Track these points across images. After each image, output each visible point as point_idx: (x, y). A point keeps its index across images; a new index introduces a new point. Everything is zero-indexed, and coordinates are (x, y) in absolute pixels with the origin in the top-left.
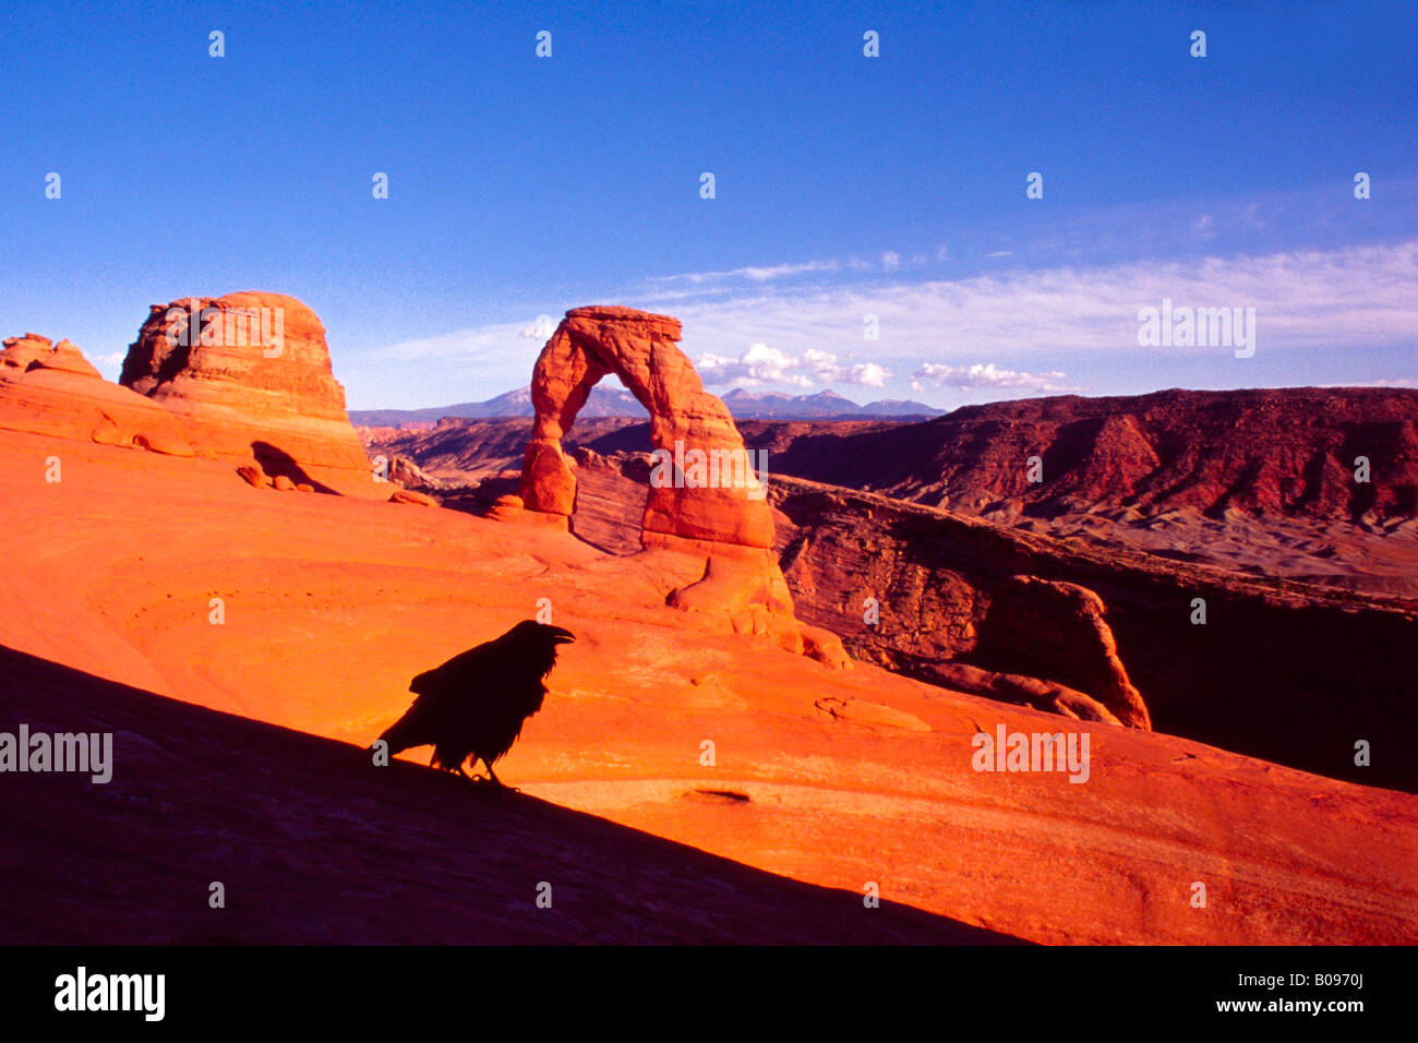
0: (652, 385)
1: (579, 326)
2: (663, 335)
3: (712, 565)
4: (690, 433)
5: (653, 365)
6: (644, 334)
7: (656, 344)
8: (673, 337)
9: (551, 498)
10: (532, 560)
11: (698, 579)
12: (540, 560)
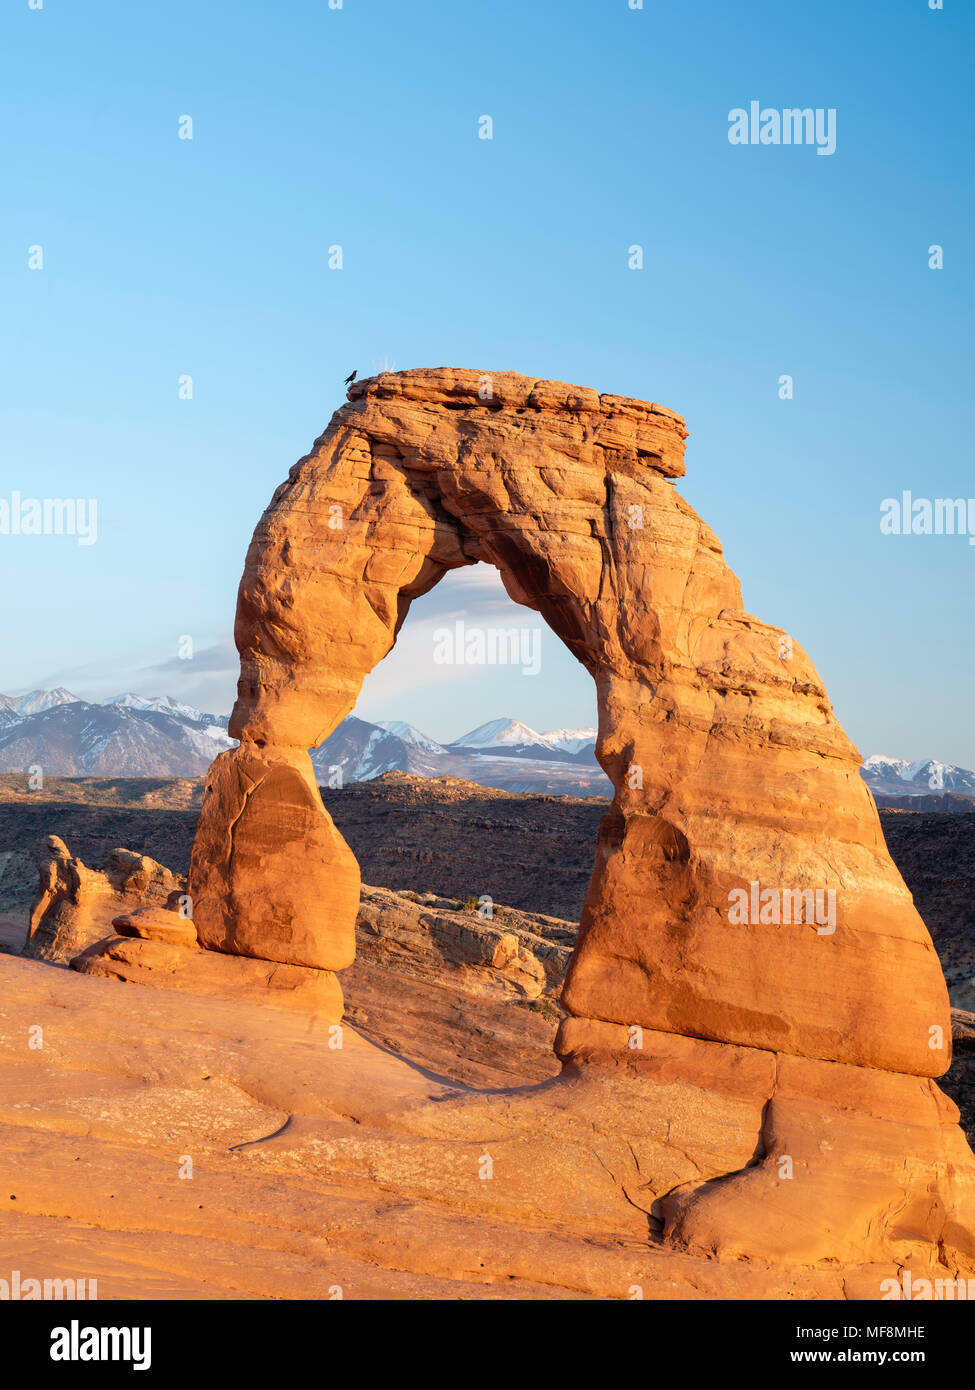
0: (607, 593)
1: (397, 421)
2: (642, 453)
3: (780, 1119)
4: (716, 729)
5: (611, 536)
6: (588, 450)
7: (619, 478)
8: (667, 460)
9: (283, 921)
10: (241, 1098)
11: (740, 1164)
12: (262, 1097)
